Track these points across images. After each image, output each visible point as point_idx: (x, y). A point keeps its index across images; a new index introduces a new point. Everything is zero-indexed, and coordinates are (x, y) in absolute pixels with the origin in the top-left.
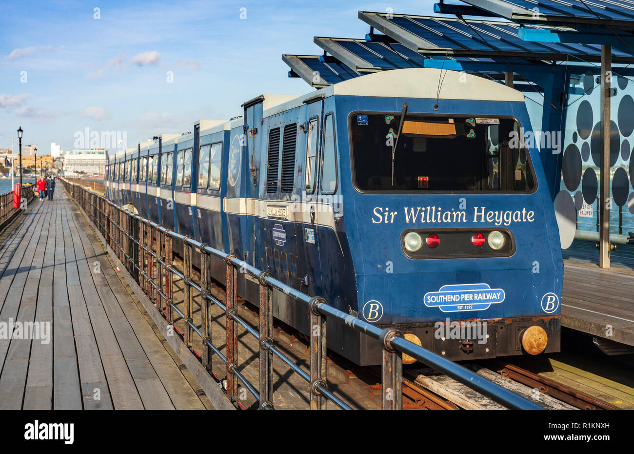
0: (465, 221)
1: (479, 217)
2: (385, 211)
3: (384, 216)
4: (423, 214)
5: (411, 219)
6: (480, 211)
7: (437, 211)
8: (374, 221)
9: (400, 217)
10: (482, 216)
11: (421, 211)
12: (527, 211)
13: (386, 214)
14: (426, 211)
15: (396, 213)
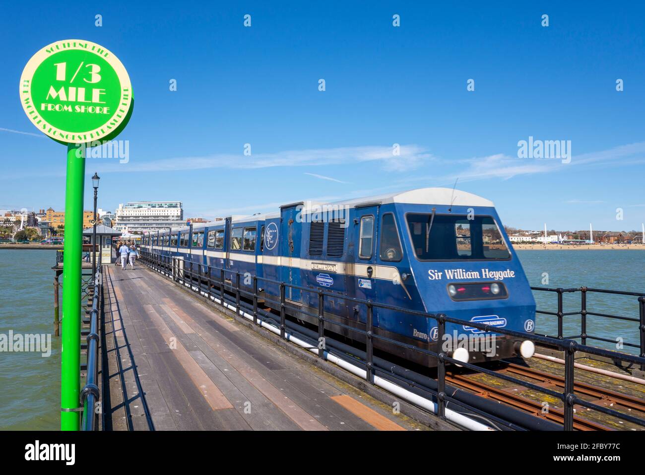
0: (479, 277)
1: (486, 275)
2: (435, 272)
3: (435, 275)
4: (456, 273)
5: (450, 277)
6: (485, 272)
7: (463, 272)
8: (430, 278)
9: (444, 276)
10: (488, 274)
11: (454, 272)
12: (510, 271)
13: (436, 274)
14: (457, 272)
15: (441, 273)
